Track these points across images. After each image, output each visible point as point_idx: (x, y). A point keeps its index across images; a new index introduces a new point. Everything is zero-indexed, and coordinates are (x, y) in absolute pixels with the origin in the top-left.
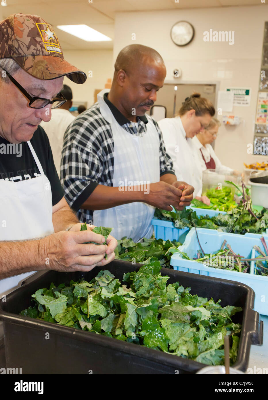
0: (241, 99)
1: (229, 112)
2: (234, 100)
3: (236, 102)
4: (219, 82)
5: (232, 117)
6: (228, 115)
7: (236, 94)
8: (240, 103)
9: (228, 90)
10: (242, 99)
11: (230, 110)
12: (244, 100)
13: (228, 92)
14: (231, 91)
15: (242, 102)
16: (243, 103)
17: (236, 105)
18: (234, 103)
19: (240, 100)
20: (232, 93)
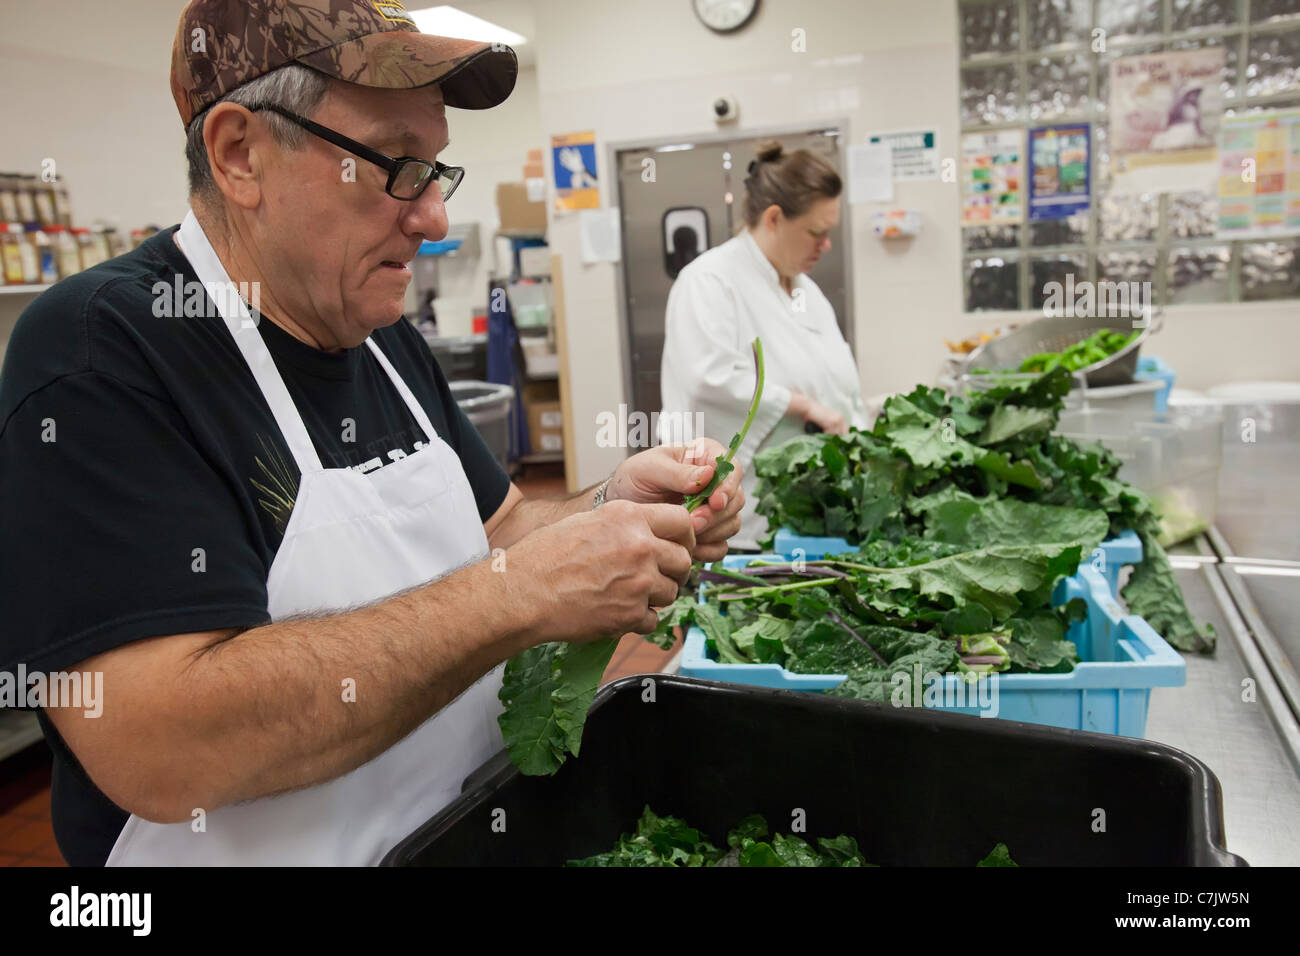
0: (912, 160)
1: (883, 203)
2: (895, 166)
3: (900, 170)
4: (846, 122)
5: (902, 214)
6: (887, 210)
7: (900, 150)
8: (911, 173)
9: (875, 140)
10: (917, 160)
11: (887, 195)
12: (921, 164)
13: (876, 146)
14: (883, 141)
15: (916, 169)
16: (922, 173)
17: (901, 179)
18: (895, 174)
19: (910, 165)
20: (885, 146)
